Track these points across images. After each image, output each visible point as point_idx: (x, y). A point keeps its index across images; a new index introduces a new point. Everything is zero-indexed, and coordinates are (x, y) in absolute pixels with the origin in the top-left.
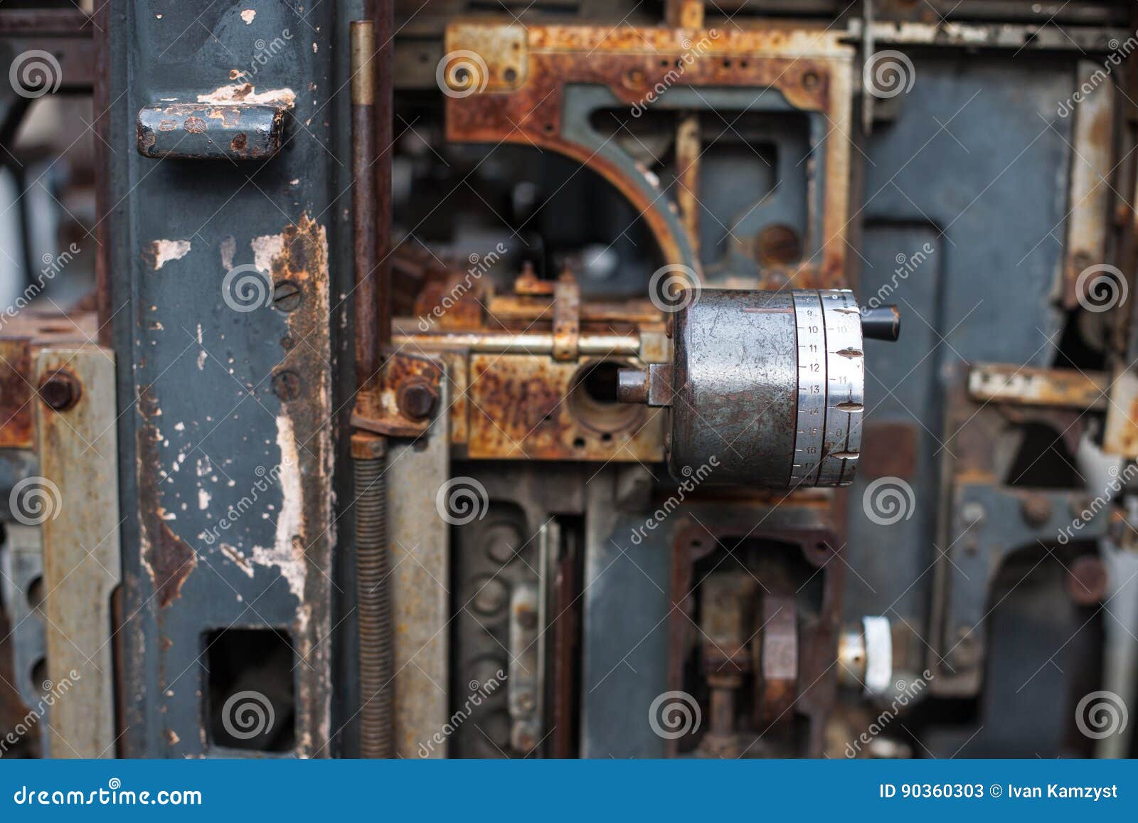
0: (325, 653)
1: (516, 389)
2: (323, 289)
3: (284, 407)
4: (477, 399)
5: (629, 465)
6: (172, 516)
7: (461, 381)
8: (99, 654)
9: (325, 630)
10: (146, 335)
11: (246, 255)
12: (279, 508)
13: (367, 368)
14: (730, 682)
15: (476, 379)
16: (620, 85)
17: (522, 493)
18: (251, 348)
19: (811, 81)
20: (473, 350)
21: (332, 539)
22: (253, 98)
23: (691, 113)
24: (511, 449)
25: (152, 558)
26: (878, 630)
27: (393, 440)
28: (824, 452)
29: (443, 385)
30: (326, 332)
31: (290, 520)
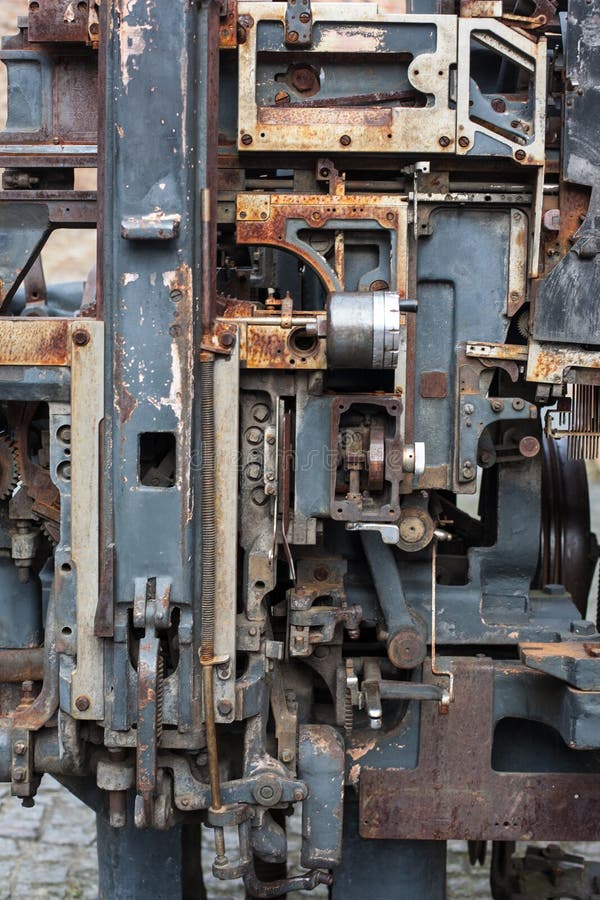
0: (189, 442)
1: (266, 339)
2: (190, 293)
3: (174, 340)
4: (250, 344)
5: (313, 371)
6: (128, 385)
7: (244, 334)
8: (93, 447)
9: (189, 432)
10: (119, 312)
11: (160, 279)
12: (172, 381)
13: (207, 326)
14: (357, 467)
15: (250, 335)
16: (310, 219)
17: (269, 387)
18: (162, 316)
19: (390, 217)
20: (248, 324)
21: (192, 395)
22: (164, 218)
23: (340, 231)
24: (264, 364)
25: (119, 403)
26: (420, 447)
27: (218, 355)
28: (385, 350)
29: (237, 334)
30: (191, 310)
31: (176, 386)
